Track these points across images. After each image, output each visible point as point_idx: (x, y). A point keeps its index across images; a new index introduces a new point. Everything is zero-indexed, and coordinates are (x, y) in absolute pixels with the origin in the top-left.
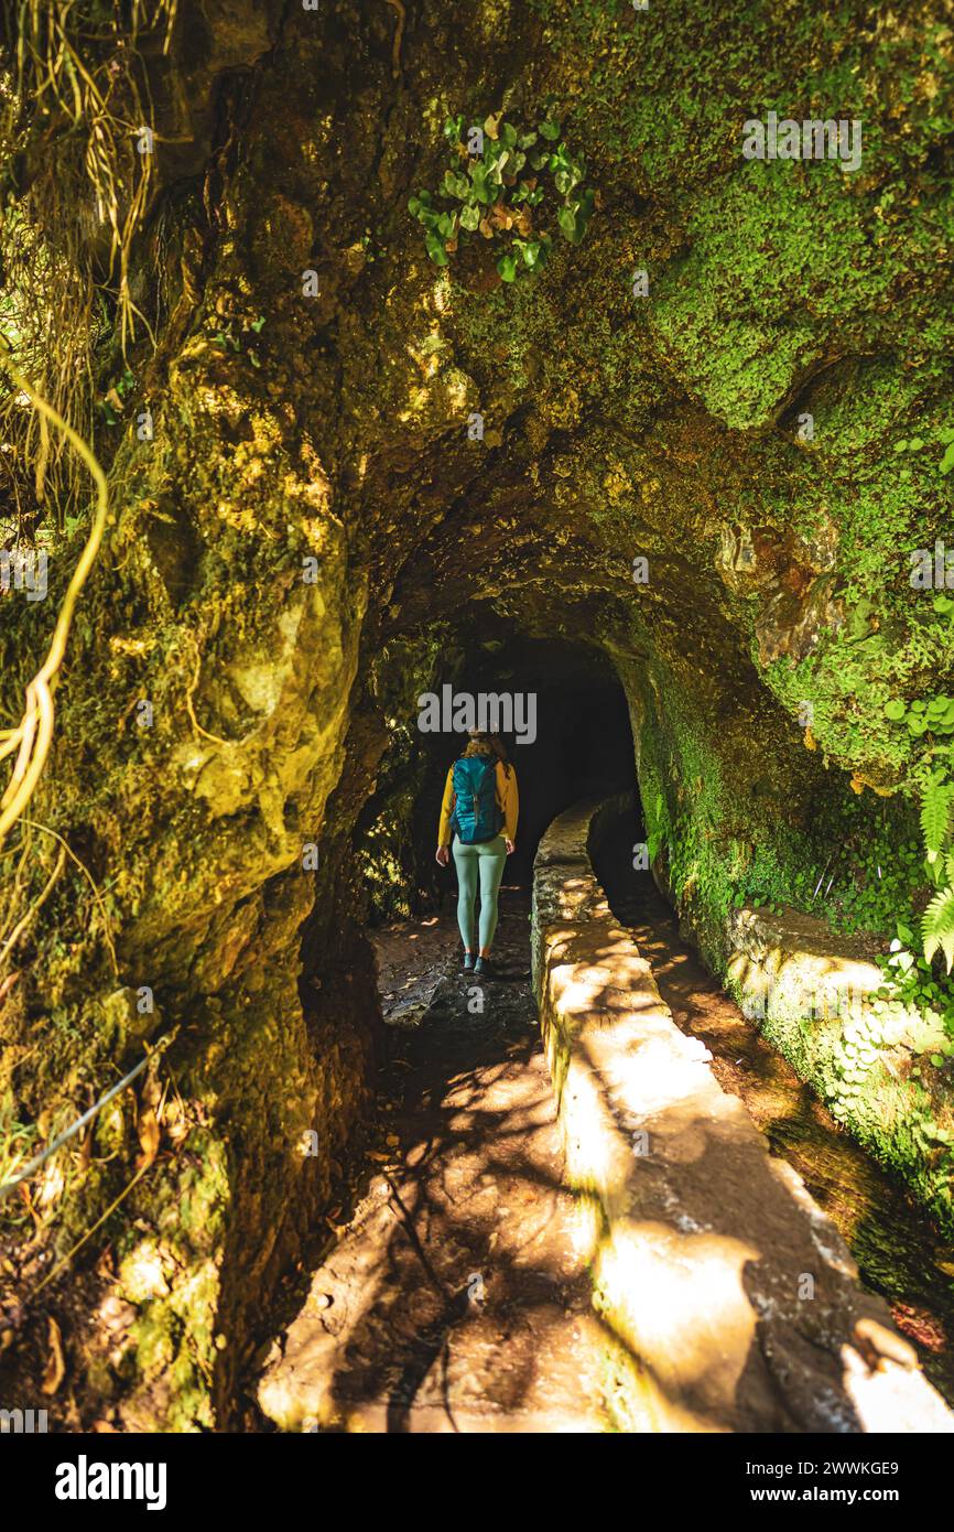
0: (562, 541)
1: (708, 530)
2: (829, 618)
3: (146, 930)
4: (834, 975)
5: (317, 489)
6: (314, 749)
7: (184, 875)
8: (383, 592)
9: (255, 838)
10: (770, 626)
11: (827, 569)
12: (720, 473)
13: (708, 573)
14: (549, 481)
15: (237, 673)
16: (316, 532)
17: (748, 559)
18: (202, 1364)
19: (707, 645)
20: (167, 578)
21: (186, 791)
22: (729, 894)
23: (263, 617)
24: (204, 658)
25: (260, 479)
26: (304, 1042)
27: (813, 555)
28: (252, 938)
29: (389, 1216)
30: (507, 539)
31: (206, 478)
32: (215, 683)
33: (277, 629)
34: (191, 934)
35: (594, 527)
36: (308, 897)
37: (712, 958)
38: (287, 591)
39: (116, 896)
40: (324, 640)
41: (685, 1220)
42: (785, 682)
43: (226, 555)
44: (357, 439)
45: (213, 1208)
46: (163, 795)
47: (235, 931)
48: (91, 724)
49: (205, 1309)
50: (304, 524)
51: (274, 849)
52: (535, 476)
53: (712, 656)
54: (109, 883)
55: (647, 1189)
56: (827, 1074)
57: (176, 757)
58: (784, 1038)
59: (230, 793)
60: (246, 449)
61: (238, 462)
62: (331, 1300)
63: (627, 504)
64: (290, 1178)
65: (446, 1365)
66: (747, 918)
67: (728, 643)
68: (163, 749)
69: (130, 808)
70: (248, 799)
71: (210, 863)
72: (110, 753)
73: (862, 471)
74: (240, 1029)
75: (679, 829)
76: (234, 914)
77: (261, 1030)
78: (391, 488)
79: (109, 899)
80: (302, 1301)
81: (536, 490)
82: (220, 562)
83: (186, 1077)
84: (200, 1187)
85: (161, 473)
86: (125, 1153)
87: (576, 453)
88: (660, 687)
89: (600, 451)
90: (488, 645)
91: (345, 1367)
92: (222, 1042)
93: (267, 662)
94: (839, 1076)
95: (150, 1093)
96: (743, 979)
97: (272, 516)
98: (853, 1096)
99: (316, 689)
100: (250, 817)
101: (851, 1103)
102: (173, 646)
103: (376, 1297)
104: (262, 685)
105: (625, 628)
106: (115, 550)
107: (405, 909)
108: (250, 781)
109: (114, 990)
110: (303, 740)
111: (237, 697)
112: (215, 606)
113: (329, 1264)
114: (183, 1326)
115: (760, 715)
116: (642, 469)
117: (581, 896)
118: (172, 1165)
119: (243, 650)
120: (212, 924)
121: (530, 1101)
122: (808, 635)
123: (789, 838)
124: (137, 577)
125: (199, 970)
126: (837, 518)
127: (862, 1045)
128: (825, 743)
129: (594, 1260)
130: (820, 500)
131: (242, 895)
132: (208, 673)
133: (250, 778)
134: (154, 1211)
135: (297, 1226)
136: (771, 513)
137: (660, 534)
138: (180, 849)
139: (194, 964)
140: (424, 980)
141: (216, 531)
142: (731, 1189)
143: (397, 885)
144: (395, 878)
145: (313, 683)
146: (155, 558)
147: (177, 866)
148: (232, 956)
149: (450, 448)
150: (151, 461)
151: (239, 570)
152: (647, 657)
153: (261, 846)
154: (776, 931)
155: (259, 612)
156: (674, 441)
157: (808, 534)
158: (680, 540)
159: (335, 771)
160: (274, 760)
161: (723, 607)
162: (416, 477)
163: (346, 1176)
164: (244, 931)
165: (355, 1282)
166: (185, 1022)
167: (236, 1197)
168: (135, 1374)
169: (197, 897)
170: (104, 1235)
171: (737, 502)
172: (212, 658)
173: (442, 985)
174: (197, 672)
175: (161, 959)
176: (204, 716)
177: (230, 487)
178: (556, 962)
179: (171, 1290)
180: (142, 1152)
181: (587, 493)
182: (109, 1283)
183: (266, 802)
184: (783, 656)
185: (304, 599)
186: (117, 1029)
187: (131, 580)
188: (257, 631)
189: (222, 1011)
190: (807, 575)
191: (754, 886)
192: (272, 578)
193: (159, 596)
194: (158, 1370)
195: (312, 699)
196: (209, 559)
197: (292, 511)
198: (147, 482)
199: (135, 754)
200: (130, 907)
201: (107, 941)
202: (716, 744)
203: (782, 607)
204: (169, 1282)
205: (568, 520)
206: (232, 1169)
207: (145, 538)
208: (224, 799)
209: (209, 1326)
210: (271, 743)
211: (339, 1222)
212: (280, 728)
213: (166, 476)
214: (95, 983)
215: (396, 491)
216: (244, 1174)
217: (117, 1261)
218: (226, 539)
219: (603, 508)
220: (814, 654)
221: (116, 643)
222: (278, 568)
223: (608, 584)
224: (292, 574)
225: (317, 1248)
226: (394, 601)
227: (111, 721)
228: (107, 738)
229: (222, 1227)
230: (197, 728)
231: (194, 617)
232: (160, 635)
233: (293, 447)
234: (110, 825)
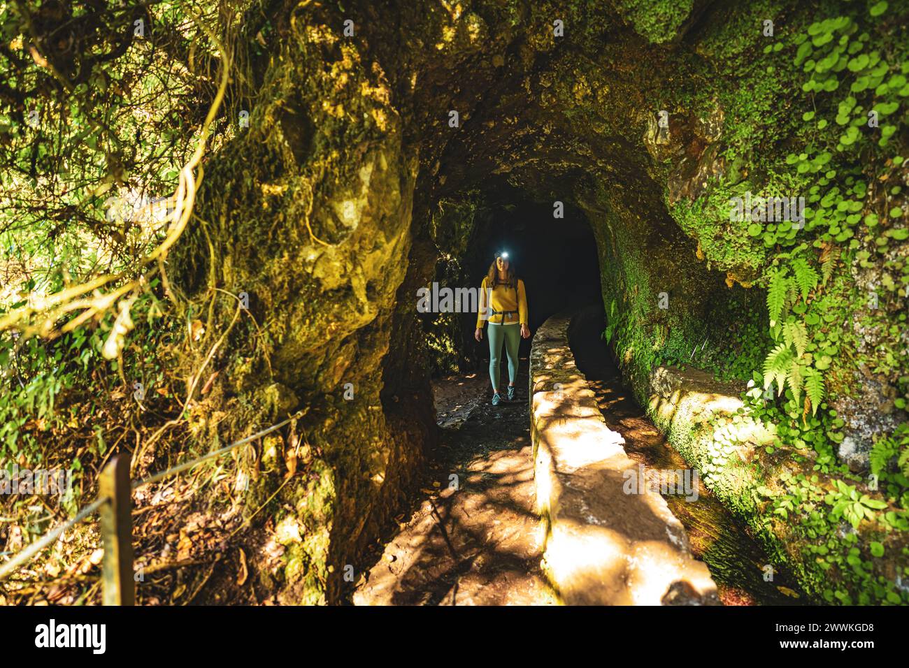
0: (547, 131)
1: (640, 118)
2: (714, 171)
3: (288, 353)
4: (711, 403)
5: (381, 92)
6: (384, 252)
7: (308, 321)
8: (433, 165)
9: (349, 303)
10: (677, 179)
11: (715, 139)
12: (647, 78)
13: (640, 148)
14: (537, 90)
15: (335, 204)
16: (380, 118)
17: (664, 136)
18: (321, 578)
19: (642, 200)
20: (293, 147)
21: (308, 274)
22: (652, 357)
23: (349, 170)
24: (315, 195)
25: (346, 85)
26: (383, 424)
27: (707, 130)
28: (352, 364)
29: (429, 521)
30: (513, 132)
31: (315, 85)
32: (322, 210)
33: (358, 177)
34: (315, 358)
35: (567, 120)
36: (385, 343)
37: (640, 397)
38: (363, 154)
39: (270, 333)
40: (388, 186)
41: (591, 518)
42: (684, 215)
43: (327, 133)
44: (410, 62)
45: (326, 501)
46: (295, 276)
47: (341, 358)
48: (253, 235)
49: (321, 551)
50: (374, 112)
51: (361, 311)
52: (527, 87)
53: (645, 206)
54: (266, 325)
55: (571, 502)
56: (704, 461)
57: (301, 254)
58: (680, 442)
59: (334, 276)
60: (338, 67)
61: (333, 74)
62: (395, 558)
63: (588, 103)
64: (373, 494)
65: (456, 592)
66: (662, 372)
67: (653, 196)
68: (294, 249)
69: (276, 283)
70: (345, 280)
71: (323, 315)
72: (264, 251)
73: (741, 69)
74: (345, 413)
75: (624, 320)
76: (340, 349)
77: (357, 414)
78: (435, 96)
79: (266, 334)
80: (379, 558)
81: (529, 96)
82: (324, 137)
83: (312, 434)
84: (319, 489)
85: (288, 83)
86: (278, 470)
87: (554, 70)
88: (614, 230)
89: (570, 69)
90: (507, 207)
91: (400, 589)
92: (334, 419)
93: (353, 197)
94: (710, 462)
95: (291, 440)
96: (658, 408)
97: (354, 108)
98: (718, 473)
99: (384, 216)
100: (346, 291)
101: (715, 478)
102: (298, 189)
103: (419, 558)
104: (349, 211)
105: (593, 193)
106: (263, 131)
107: (456, 368)
108: (345, 270)
109: (271, 384)
110: (377, 247)
111: (336, 218)
112: (320, 164)
113: (396, 541)
114: (310, 558)
115: (676, 246)
116: (598, 80)
117: (558, 357)
118: (304, 478)
119: (338, 190)
120: (327, 353)
121: (519, 469)
122: (700, 183)
123: (692, 324)
124: (277, 148)
125: (321, 379)
126: (722, 103)
127: (725, 442)
128: (709, 253)
129: (545, 548)
130: (713, 92)
131: (343, 336)
132: (318, 204)
133: (345, 268)
134: (294, 500)
135: (378, 521)
136: (681, 103)
137: (609, 123)
138: (305, 307)
139: (317, 377)
140: (465, 407)
141: (321, 118)
142: (621, 504)
143: (451, 354)
144: (450, 350)
145: (382, 212)
146: (285, 134)
147: (303, 316)
148: (340, 373)
149: (471, 68)
150: (283, 76)
151: (335, 142)
152: (606, 211)
153: (352, 308)
154: (679, 379)
155: (347, 167)
156: (618, 58)
157: (705, 116)
158: (621, 126)
159: (402, 272)
160: (359, 258)
161: (649, 170)
162: (450, 88)
163: (408, 499)
164: (346, 359)
165: (409, 551)
166: (312, 407)
167: (340, 498)
168: (284, 580)
169: (316, 334)
170: (268, 511)
171: (658, 98)
172: (320, 194)
173: (475, 409)
174: (311, 203)
175: (298, 371)
176: (317, 230)
177: (329, 91)
178: (537, 391)
179: (303, 540)
180: (287, 471)
181: (562, 97)
182: (270, 534)
183: (355, 282)
184: (683, 198)
185: (374, 158)
186: (272, 405)
187: (273, 150)
188: (346, 179)
189: (335, 402)
190: (703, 143)
191: (669, 353)
192: (355, 146)
193: (290, 158)
194: (296, 578)
195: (381, 221)
196: (318, 136)
197: (366, 104)
198: (281, 89)
199: (278, 253)
200: (278, 338)
201: (266, 357)
202: (647, 263)
203: (685, 167)
204: (303, 537)
205: (550, 117)
206: (337, 483)
207: (279, 122)
208: (330, 279)
209: (324, 559)
210: (357, 247)
211: (402, 521)
212: (362, 239)
213: (291, 85)
214: (260, 380)
215: (438, 98)
216: (345, 487)
217: (275, 525)
218: (327, 123)
219: (572, 107)
220: (703, 195)
221: (265, 188)
222: (358, 140)
223: (579, 161)
224: (367, 144)
225: (389, 533)
226: (441, 172)
227: (265, 233)
228: (262, 243)
229: (331, 511)
230: (312, 237)
231: (310, 171)
232: (290, 182)
233: (367, 64)
234: (265, 292)
